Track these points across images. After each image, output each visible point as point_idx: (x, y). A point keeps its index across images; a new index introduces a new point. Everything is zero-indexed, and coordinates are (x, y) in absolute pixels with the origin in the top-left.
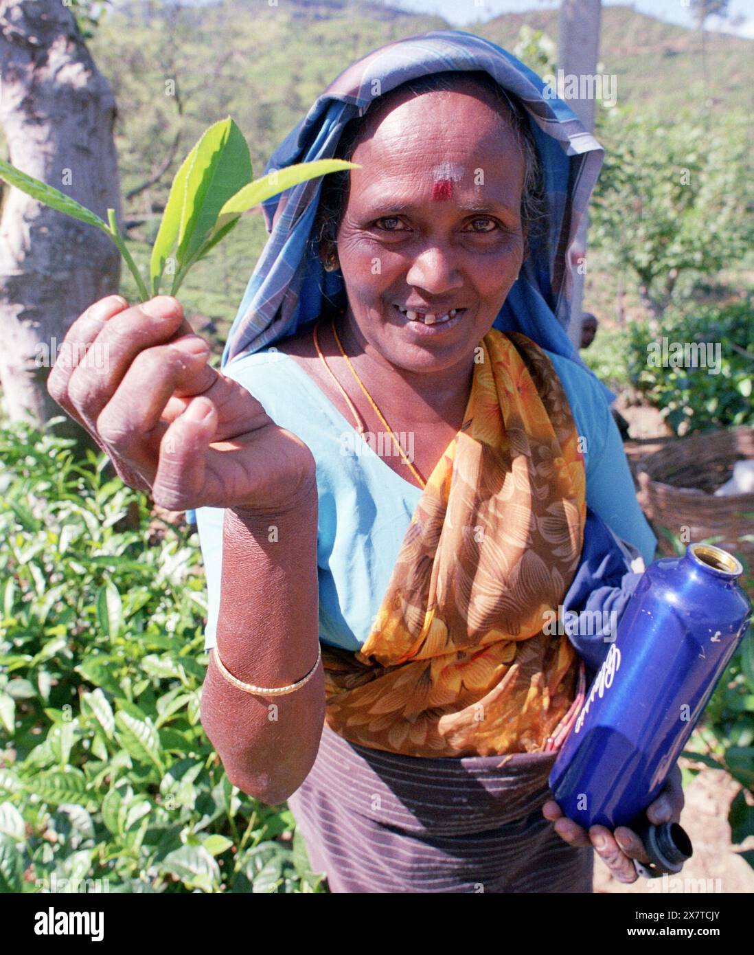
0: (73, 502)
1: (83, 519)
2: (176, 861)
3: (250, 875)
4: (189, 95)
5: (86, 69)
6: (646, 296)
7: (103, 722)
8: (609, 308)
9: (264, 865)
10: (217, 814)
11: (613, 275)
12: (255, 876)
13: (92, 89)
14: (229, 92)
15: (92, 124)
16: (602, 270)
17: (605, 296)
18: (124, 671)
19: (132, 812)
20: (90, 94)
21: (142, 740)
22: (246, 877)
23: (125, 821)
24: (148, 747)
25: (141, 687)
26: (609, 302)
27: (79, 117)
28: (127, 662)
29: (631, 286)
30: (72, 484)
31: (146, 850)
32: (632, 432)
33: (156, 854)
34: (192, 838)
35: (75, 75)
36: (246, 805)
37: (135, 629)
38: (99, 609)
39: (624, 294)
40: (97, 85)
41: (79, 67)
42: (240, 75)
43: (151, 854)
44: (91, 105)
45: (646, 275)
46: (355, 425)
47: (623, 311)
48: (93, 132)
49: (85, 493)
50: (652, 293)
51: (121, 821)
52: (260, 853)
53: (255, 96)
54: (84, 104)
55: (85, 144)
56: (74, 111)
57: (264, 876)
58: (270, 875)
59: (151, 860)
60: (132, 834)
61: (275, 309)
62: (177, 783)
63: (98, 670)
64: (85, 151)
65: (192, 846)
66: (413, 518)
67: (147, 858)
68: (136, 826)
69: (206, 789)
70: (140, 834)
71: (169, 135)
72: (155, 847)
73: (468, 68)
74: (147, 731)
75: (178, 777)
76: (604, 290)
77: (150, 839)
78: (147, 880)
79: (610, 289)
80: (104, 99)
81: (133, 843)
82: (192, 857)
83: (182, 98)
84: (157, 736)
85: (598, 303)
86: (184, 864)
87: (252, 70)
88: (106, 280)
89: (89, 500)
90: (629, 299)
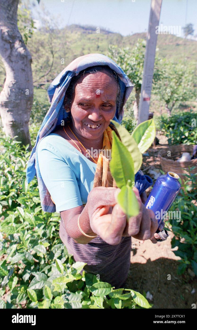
0: (20, 157)
1: (21, 163)
2: (37, 248)
3: (54, 252)
4: (56, 52)
5: (24, 49)
6: (167, 107)
7: (22, 214)
8: (158, 109)
9: (57, 250)
10: (47, 237)
11: (160, 102)
12: (55, 252)
13: (25, 54)
14: (66, 52)
15: (25, 63)
16: (157, 100)
17: (157, 107)
18: (29, 200)
19: (27, 236)
20: (25, 56)
21: (31, 218)
22: (53, 253)
23: (25, 238)
24: (32, 220)
25: (32, 205)
26: (158, 108)
27: (22, 61)
28: (30, 198)
29: (164, 105)
30: (19, 153)
31: (30, 245)
32: (160, 143)
33: (32, 246)
34: (41, 243)
35: (21, 50)
36: (54, 236)
37: (31, 190)
38: (23, 185)
39: (162, 106)
40: (27, 53)
41: (22, 48)
42: (69, 47)
43: (31, 246)
44: (25, 59)
45: (168, 102)
46: (79, 150)
47: (161, 111)
48: (26, 65)
49: (23, 155)
50: (169, 107)
51: (24, 238)
52: (57, 247)
53: (73, 53)
54: (23, 58)
55: (24, 68)
56: (21, 60)
57: (58, 253)
58: (59, 252)
59: (31, 247)
60: (27, 241)
61: (52, 124)
62: (39, 229)
63: (22, 201)
64: (23, 70)
65: (41, 244)
66: (96, 171)
67: (30, 247)
68: (28, 239)
69: (45, 231)
70: (29, 241)
71: (50, 63)
72: (32, 244)
73: (104, 65)
74: (32, 217)
75: (39, 227)
76: (157, 105)
77: (31, 242)
78: (30, 252)
79: (159, 105)
80: (29, 57)
81: (27, 243)
82: (40, 248)
83: (54, 53)
84: (34, 218)
85: (155, 108)
86: (38, 249)
87: (72, 46)
88: (29, 103)
89: (23, 157)
90: (163, 108)
